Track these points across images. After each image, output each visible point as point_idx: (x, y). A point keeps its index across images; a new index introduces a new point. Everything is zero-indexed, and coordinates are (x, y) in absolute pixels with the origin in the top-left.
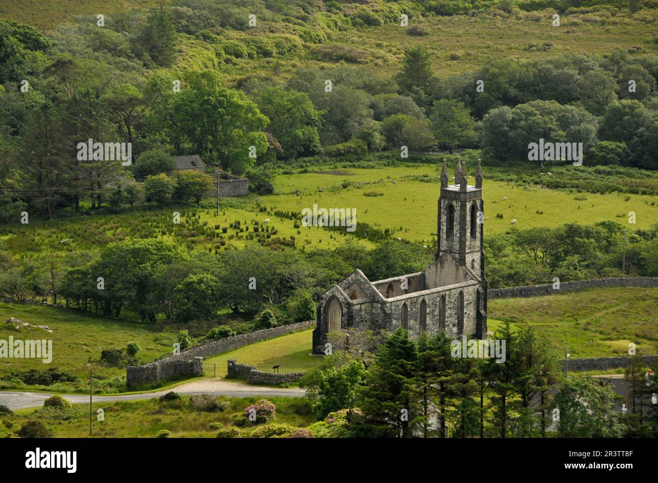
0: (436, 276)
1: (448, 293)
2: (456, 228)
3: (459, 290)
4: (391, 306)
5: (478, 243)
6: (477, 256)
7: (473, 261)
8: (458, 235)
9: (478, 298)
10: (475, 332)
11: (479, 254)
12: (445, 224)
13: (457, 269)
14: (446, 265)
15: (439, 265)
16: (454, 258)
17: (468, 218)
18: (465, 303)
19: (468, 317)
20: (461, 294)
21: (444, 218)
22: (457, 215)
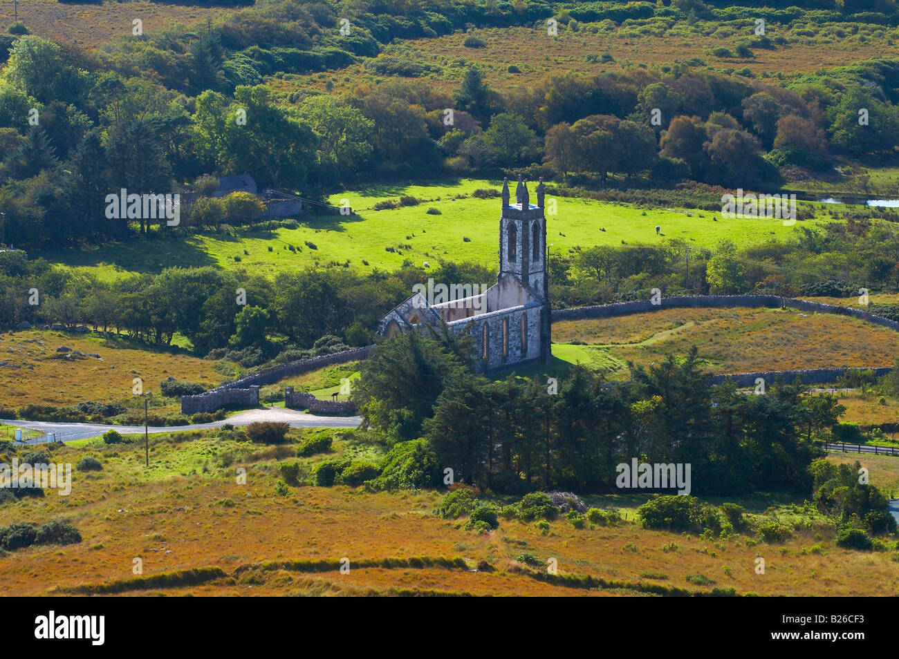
0: (498, 298)
1: (511, 315)
2: (519, 248)
3: (522, 312)
4: (453, 329)
5: (541, 263)
6: (540, 277)
7: (536, 281)
8: (521, 256)
9: (542, 320)
10: (539, 355)
11: (542, 275)
12: (507, 244)
13: (520, 291)
14: (509, 287)
15: (501, 287)
16: (517, 279)
17: (531, 238)
18: (529, 325)
19: (532, 340)
20: (525, 315)
21: (506, 238)
22: (519, 234)
